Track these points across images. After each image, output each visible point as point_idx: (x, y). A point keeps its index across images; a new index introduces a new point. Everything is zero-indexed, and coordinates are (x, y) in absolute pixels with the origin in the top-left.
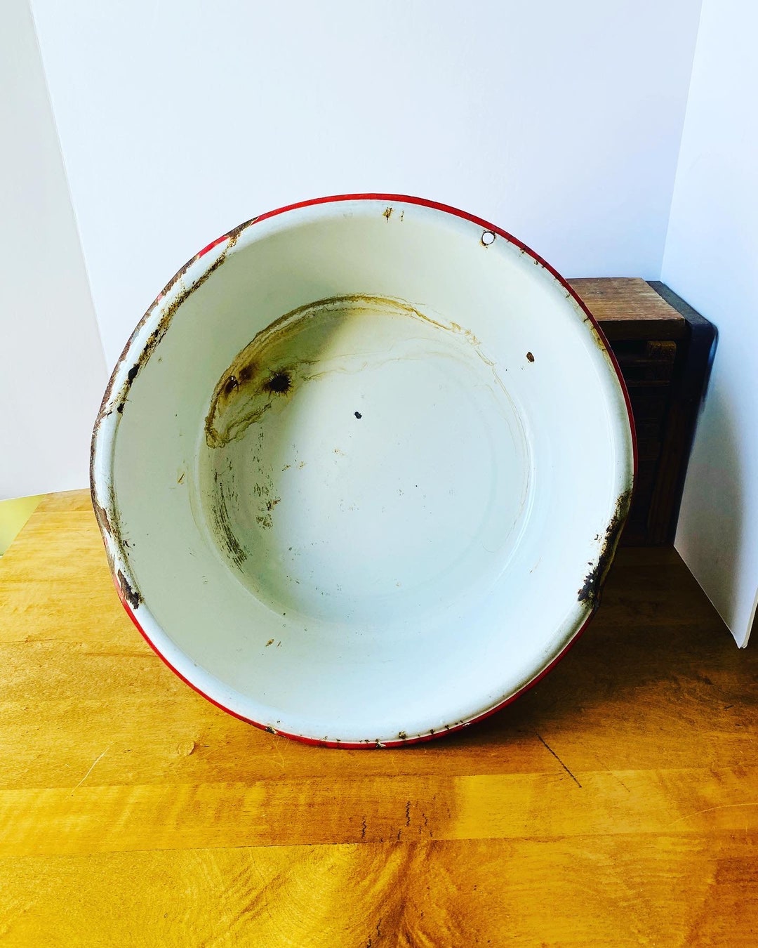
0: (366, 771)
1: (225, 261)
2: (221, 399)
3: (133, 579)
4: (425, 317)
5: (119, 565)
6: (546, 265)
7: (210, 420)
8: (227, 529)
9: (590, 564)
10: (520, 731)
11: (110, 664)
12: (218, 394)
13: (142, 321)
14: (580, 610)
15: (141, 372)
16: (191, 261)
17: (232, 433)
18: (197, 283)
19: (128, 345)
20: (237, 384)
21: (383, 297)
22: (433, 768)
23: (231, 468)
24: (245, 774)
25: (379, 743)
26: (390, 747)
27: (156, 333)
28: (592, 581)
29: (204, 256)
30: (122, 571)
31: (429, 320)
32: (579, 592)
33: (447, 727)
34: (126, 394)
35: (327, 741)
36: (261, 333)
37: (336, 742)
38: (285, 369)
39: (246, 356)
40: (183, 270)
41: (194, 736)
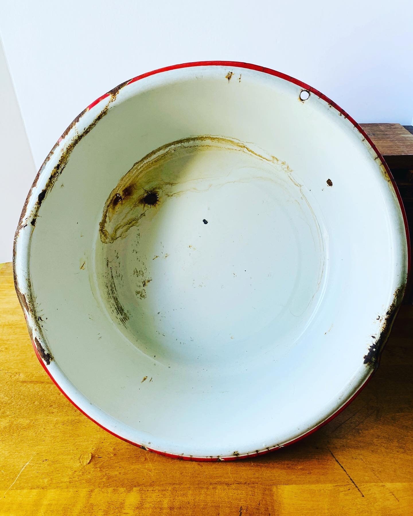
0: (211, 480)
1: (108, 113)
2: (110, 210)
3: (46, 344)
4: (253, 152)
5: (36, 334)
6: (347, 116)
7: (102, 224)
8: (116, 299)
9: (373, 337)
10: (317, 448)
11: (37, 389)
12: (108, 206)
13: (48, 158)
14: (365, 370)
15: (48, 196)
16: (83, 113)
17: (118, 233)
18: (87, 129)
19: (38, 175)
20: (122, 199)
21: (223, 138)
22: (258, 478)
23: (118, 257)
24: (126, 482)
25: (220, 458)
26: (227, 461)
27: (58, 167)
28: (374, 350)
29: (92, 109)
30: (38, 338)
31: (256, 154)
32: (364, 358)
33: (268, 448)
34: (37, 211)
35: (183, 456)
36: (137, 163)
37: (190, 457)
38: (154, 189)
39: (128, 180)
40: (77, 120)
41: (91, 450)
